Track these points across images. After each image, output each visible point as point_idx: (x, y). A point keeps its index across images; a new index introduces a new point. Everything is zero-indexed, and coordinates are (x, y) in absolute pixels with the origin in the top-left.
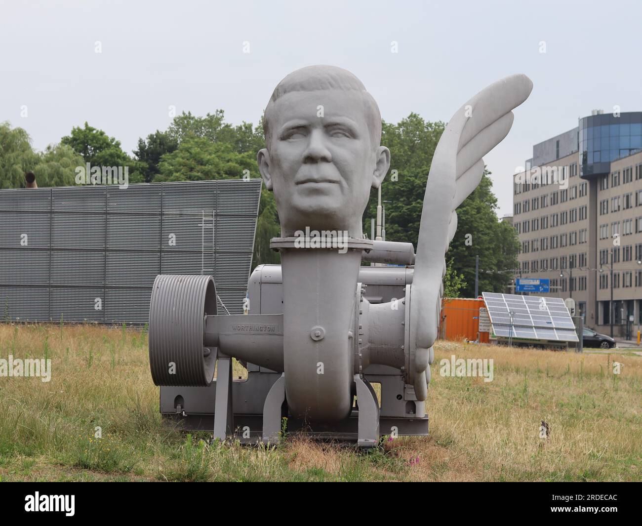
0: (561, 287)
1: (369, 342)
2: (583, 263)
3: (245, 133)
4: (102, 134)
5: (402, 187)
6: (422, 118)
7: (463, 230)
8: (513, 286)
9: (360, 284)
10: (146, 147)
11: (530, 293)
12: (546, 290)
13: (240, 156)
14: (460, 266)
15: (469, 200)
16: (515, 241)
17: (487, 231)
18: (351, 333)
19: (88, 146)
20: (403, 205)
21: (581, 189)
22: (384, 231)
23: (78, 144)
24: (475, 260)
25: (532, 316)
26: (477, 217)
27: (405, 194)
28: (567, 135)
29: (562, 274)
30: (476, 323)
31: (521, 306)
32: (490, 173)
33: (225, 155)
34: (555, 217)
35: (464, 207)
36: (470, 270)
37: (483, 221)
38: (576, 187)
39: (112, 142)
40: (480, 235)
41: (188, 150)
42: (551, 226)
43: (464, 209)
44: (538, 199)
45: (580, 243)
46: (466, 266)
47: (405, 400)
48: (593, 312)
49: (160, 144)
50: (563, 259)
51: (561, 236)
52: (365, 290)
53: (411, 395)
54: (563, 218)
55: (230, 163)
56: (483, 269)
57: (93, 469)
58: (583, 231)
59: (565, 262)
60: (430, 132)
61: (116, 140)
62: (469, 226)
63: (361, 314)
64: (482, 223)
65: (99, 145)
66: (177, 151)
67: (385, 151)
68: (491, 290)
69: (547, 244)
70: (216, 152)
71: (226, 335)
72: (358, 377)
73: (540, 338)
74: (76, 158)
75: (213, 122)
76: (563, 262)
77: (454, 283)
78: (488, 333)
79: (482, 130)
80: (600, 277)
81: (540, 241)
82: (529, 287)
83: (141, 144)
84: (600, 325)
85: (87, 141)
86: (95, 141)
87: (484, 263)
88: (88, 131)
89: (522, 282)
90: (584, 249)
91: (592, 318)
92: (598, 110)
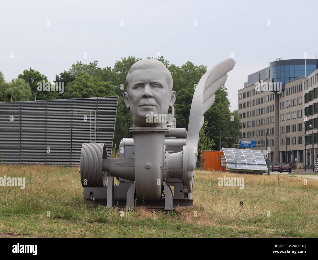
0: (262, 145)
1: (169, 169)
2: (272, 133)
3: (108, 71)
4: (38, 73)
5: (184, 97)
6: (193, 64)
7: (213, 118)
8: (238, 144)
9: (165, 146)
10: (59, 79)
11: (247, 148)
12: (254, 146)
13: (106, 83)
14: (212, 135)
15: (216, 103)
16: (239, 122)
17: (225, 118)
18: (161, 165)
19: (32, 79)
20: (184, 106)
21: (271, 97)
22: (175, 118)
23: (27, 78)
24: (219, 132)
25: (246, 159)
26: (220, 111)
27: (185, 100)
28: (264, 70)
29: (262, 138)
30: (219, 162)
31: (241, 154)
32: (227, 89)
33: (98, 83)
34: (259, 110)
35: (214, 106)
36: (217, 137)
37: (223, 113)
38: (269, 96)
39: (43, 77)
40: (222, 120)
41: (80, 81)
42: (257, 115)
43: (214, 107)
44: (250, 102)
45: (271, 123)
46: (214, 135)
47: (184, 192)
48: (278, 157)
49: (66, 77)
50: (263, 131)
51: (262, 120)
52: (167, 148)
53: (186, 190)
54: (262, 111)
55: (101, 87)
56: (223, 136)
57: (63, 218)
58: (272, 117)
59: (264, 132)
60: (197, 70)
61: (45, 76)
62: (216, 116)
63: (165, 157)
64: (222, 114)
65: (37, 79)
66: (74, 81)
67: (174, 93)
68: (227, 147)
69: (255, 124)
70: (93, 82)
71: (111, 167)
72: (164, 183)
73: (250, 169)
74: (26, 85)
75: (92, 66)
76: (263, 132)
77: (209, 144)
78: (225, 167)
79: (214, 82)
80: (281, 139)
81: (251, 122)
82: (246, 145)
83: (57, 77)
84: (281, 163)
85: (31, 76)
86: (35, 77)
87: (224, 134)
88: (31, 72)
89: (243, 142)
90: (273, 126)
91: (277, 159)
92: (279, 58)
